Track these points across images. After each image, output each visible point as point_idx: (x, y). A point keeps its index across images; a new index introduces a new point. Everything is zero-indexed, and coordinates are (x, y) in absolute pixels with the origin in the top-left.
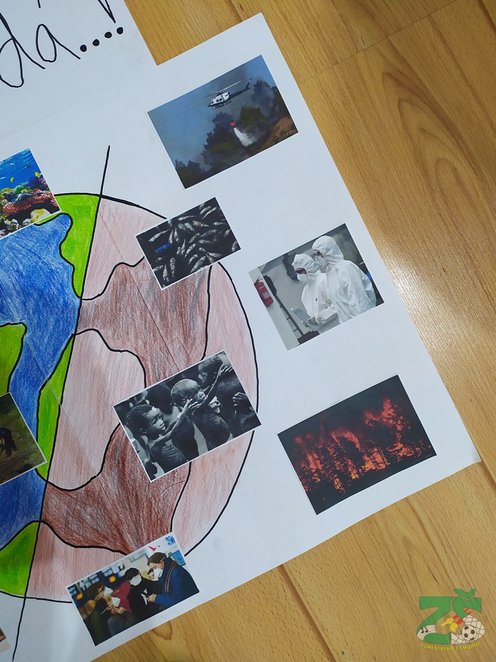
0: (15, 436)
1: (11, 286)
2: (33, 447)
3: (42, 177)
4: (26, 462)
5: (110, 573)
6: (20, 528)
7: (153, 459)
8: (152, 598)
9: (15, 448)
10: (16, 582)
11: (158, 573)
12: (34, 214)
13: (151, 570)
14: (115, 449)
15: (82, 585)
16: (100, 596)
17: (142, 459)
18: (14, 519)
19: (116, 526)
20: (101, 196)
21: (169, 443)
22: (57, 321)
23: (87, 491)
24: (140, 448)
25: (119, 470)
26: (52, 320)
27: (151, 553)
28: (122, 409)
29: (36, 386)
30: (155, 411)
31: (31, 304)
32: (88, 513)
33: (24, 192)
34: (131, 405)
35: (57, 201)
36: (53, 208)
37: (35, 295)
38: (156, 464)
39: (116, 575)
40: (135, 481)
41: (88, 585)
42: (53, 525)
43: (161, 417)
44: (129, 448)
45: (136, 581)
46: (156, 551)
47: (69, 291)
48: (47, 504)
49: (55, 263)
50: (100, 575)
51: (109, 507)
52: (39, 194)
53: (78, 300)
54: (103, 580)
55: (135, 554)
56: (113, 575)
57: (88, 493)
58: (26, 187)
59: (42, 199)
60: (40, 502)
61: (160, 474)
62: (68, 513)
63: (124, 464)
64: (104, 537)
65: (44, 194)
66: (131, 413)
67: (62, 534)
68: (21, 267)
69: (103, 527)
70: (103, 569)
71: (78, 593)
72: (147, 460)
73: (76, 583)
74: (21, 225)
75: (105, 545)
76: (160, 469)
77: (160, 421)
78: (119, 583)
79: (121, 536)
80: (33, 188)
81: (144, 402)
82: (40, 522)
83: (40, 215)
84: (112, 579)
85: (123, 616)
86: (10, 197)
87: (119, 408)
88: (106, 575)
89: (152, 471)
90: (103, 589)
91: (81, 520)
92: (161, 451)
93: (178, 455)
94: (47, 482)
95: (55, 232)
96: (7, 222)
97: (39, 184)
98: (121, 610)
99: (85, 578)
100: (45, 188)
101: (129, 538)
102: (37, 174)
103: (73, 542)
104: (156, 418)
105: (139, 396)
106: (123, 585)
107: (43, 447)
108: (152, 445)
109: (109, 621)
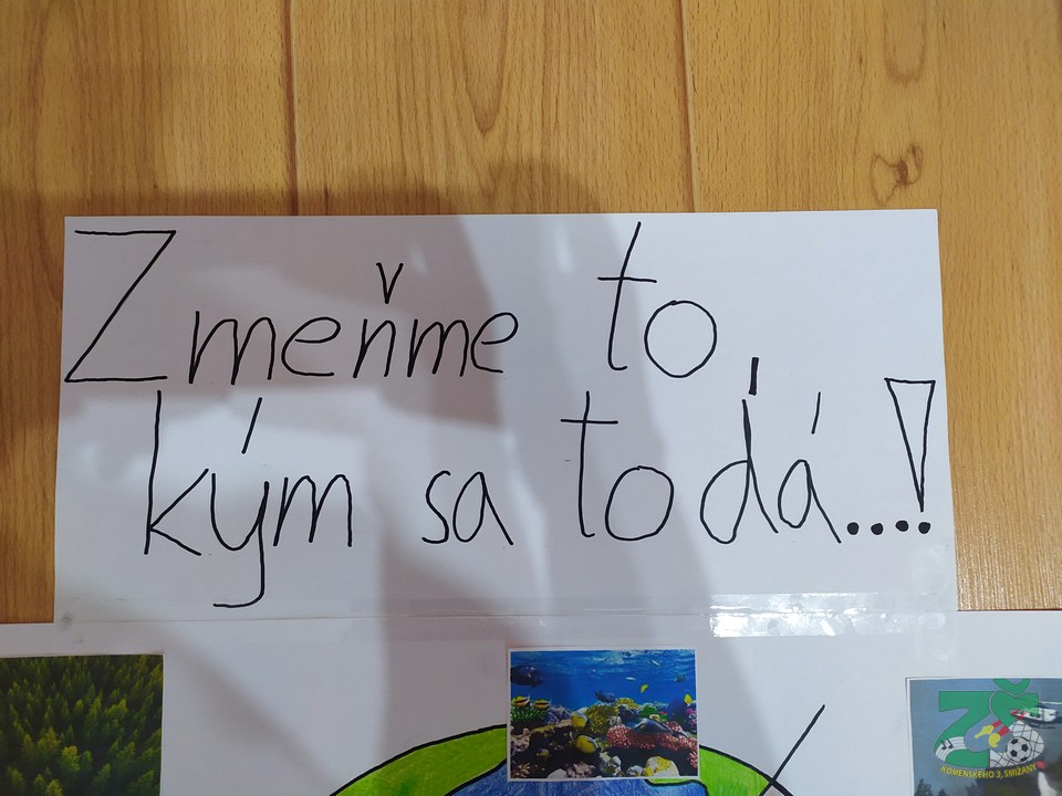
3: (694, 707)
12: (654, 762)
20: (773, 782)
33: (654, 719)
35: (701, 759)
36: (687, 767)
52: (676, 734)
58: (660, 711)
59: (678, 744)
65: (685, 738)
74: (625, 772)
80: (670, 719)
83: (663, 770)
86: (628, 717)
96: (605, 756)
97: (684, 716)
100: (691, 728)
102: (687, 699)
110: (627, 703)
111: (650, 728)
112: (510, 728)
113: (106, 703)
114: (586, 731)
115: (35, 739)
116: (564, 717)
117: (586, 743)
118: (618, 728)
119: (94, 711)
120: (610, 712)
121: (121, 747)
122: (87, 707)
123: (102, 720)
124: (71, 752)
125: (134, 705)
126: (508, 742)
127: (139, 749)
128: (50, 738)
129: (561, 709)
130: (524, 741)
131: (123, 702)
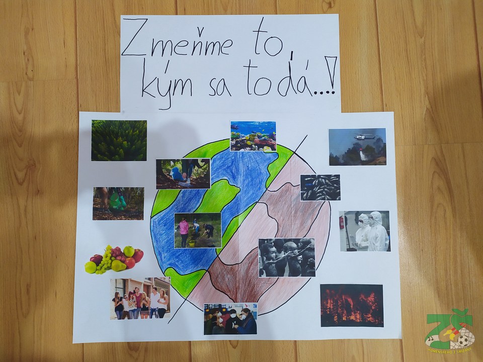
0: (215, 231)
1: (243, 171)
2: (219, 239)
3: (275, 135)
4: (214, 244)
5: (225, 307)
6: (198, 269)
7: (264, 269)
8: (236, 326)
9: (212, 237)
10: (185, 291)
11: (244, 317)
12: (265, 147)
13: (241, 315)
14: (250, 257)
15: (211, 306)
16: (216, 314)
17: (260, 266)
18: (197, 265)
19: (236, 289)
20: (294, 153)
21: (274, 265)
22: (253, 193)
23: (232, 268)
24: (261, 261)
25: (248, 266)
26: (251, 192)
27: (245, 307)
28: (262, 242)
29: (233, 215)
30: (274, 249)
31: (246, 182)
32: (228, 277)
34: (266, 242)
35: (277, 147)
36: (273, 149)
37: (250, 179)
38: (264, 271)
39: (226, 309)
40: (252, 274)
41: (213, 307)
42: (212, 275)
43: (276, 253)
44: (257, 259)
45: (233, 316)
46: (247, 307)
47: (264, 184)
48: (213, 265)
49: (264, 170)
50: (220, 305)
51: (237, 279)
52: (271, 141)
53: (265, 189)
54: (220, 308)
55: (238, 304)
56: (225, 308)
57: (232, 269)
58: (267, 136)
59: (271, 143)
60: (211, 263)
61: (264, 276)
62: (220, 273)
63: (251, 265)
64: (229, 290)
65: (273, 142)
66: (264, 245)
67: (213, 280)
68: (250, 166)
69: (231, 286)
70: (222, 304)
71: (208, 309)
72: (261, 268)
73: (209, 304)
74: (258, 149)
75: (228, 294)
76: (265, 274)
77: (274, 254)
78: (226, 313)
79: (237, 293)
80: (270, 138)
81: (271, 243)
82: (207, 271)
83: (267, 149)
84: (224, 310)
85: (221, 328)
86: (259, 137)
87: (260, 241)
88: (222, 307)
89: (261, 273)
90: (218, 312)
91: (223, 278)
92: (268, 267)
93: (275, 272)
94: (218, 256)
95: (270, 158)
96: (253, 146)
97: (273, 137)
98: (221, 325)
99: (213, 304)
100: (275, 140)
101: (239, 296)
102: (274, 133)
103: (216, 286)
104: (273, 252)
105: (271, 240)
106: (227, 315)
107: (223, 241)
108: (266, 262)
109: (214, 327)
110: (259, 134)
111: (265, 139)
112: (231, 139)
113: (133, 132)
114: (249, 140)
115: (117, 139)
116: (244, 137)
117: (249, 143)
118: (257, 139)
119: (130, 133)
120: (255, 136)
121: (137, 142)
122: (129, 132)
123: (133, 135)
124: (125, 143)
125: (140, 132)
126: (230, 143)
127: (142, 142)
128: (120, 139)
129: (243, 135)
130: (234, 142)
131: (138, 131)
